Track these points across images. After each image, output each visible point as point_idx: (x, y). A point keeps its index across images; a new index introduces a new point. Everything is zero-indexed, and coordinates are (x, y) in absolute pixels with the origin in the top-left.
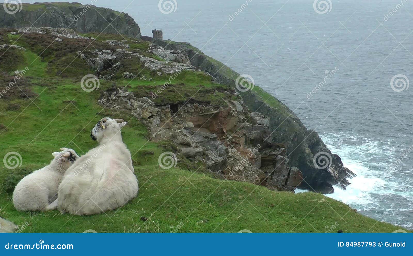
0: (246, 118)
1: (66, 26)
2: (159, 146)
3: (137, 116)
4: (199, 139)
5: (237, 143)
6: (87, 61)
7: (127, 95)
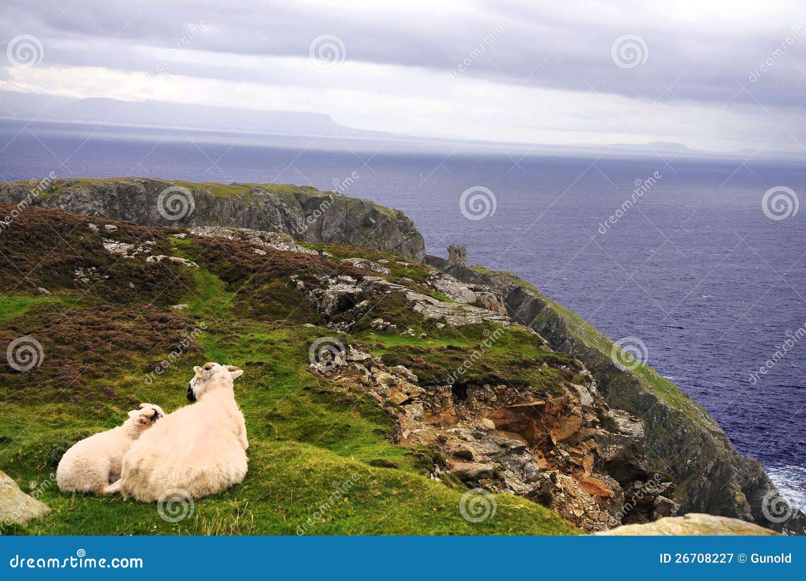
0: (598, 420)
1: (286, 228)
2: (409, 454)
3: (380, 398)
4: (489, 447)
5: (577, 466)
6: (308, 294)
7: (364, 358)
